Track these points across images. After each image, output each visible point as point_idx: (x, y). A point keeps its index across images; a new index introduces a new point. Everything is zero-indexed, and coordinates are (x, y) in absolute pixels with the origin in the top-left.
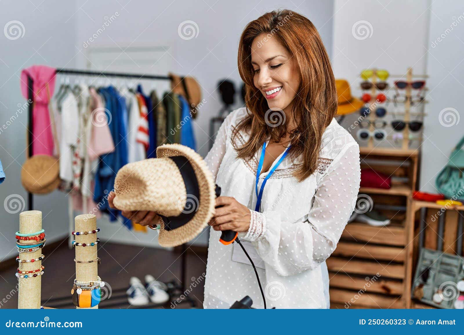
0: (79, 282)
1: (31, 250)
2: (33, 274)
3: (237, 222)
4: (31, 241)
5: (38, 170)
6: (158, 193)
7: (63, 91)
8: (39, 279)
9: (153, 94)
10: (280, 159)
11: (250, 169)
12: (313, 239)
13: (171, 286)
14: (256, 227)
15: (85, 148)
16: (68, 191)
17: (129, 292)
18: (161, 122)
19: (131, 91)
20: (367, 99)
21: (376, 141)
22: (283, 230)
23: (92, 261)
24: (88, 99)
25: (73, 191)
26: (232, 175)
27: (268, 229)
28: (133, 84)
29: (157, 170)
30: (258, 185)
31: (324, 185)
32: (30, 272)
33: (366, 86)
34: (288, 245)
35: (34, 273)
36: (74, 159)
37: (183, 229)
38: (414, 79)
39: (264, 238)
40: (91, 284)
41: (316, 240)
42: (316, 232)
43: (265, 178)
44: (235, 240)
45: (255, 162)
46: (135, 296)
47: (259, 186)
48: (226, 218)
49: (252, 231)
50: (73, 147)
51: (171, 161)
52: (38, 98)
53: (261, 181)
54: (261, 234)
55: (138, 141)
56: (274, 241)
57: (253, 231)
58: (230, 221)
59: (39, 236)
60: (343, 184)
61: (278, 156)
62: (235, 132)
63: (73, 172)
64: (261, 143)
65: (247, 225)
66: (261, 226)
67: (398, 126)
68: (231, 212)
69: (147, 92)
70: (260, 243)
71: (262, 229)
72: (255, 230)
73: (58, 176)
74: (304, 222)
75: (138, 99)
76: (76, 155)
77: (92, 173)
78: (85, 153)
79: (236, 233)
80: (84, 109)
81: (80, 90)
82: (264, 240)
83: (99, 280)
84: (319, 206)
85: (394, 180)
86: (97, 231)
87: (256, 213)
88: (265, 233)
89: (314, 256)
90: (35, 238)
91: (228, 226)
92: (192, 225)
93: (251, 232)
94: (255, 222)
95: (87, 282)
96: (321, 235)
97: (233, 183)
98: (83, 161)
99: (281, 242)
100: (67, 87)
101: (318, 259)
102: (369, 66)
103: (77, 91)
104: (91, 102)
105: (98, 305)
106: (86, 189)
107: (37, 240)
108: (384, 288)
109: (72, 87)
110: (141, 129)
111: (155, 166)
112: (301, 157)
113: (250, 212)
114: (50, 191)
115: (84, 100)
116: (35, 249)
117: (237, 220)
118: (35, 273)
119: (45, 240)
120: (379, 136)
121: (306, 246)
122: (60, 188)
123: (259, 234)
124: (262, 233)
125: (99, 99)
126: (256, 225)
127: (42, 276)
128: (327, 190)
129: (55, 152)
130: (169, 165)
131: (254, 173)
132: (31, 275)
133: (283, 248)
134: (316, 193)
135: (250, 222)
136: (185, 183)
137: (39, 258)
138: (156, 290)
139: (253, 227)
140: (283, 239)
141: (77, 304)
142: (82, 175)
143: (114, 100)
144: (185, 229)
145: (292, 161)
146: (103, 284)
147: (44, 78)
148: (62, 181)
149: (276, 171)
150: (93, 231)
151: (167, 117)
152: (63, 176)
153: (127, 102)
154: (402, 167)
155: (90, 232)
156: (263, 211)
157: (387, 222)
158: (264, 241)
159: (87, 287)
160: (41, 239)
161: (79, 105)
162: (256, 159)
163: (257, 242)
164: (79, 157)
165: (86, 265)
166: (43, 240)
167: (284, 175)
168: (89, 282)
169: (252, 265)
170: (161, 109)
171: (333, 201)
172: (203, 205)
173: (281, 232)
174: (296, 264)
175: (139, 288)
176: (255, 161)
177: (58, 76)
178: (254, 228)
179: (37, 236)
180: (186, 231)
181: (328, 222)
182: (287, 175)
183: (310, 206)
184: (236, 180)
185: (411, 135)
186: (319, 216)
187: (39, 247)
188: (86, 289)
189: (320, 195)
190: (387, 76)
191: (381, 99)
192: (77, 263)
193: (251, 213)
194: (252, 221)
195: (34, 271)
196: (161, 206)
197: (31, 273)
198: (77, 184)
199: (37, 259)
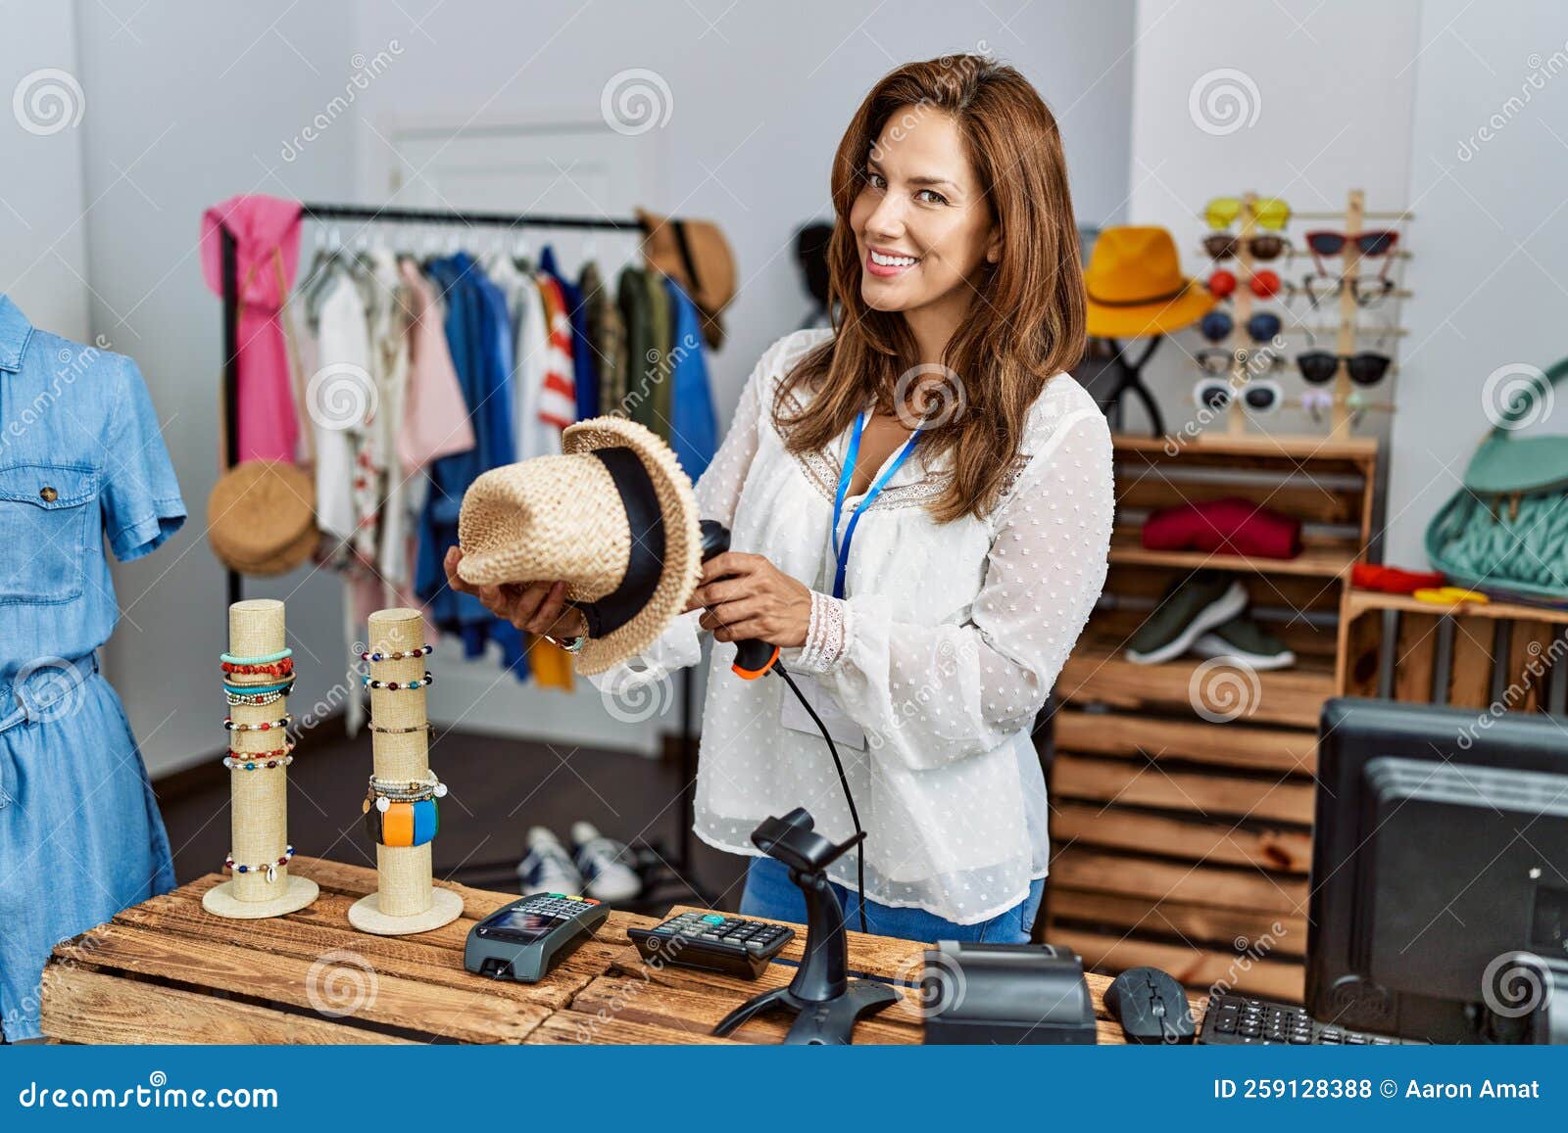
0: (381, 781)
1: (260, 700)
2: (267, 760)
3: (772, 616)
4: (260, 678)
5: (256, 505)
6: (559, 533)
7: (322, 269)
8: (280, 773)
9: (588, 274)
10: (898, 460)
11: (820, 487)
12: (982, 669)
13: (649, 857)
14: (825, 634)
15: (390, 441)
16: (342, 567)
17: (525, 868)
18: (612, 359)
19: (521, 266)
20: (1223, 287)
21: (1251, 413)
22: (899, 642)
23: (415, 729)
24: (396, 291)
25: (356, 570)
26: (771, 505)
27: (857, 639)
28: (529, 244)
29: (559, 480)
30: (838, 529)
31: (1011, 524)
32: (259, 756)
33: (1220, 248)
34: (912, 681)
35: (270, 757)
36: (359, 472)
37: (633, 629)
38: (1369, 226)
39: (848, 663)
40: (411, 788)
41: (990, 670)
42: (991, 647)
43: (856, 509)
44: (772, 667)
45: (832, 468)
46: (542, 879)
47: (842, 530)
48: (743, 608)
49: (815, 643)
50: (353, 437)
51: (594, 459)
52: (250, 293)
53: (846, 517)
54: (840, 653)
55: (545, 419)
56: (876, 666)
57: (818, 643)
58: (754, 616)
59: (279, 665)
60: (1060, 521)
61: (892, 452)
62: (782, 393)
63: (357, 510)
64: (850, 412)
65: (803, 628)
66: (839, 632)
67: (1316, 369)
68: (755, 592)
69: (570, 271)
70: (839, 675)
71: (843, 638)
72: (823, 642)
73: (313, 521)
74: (962, 627)
75: (543, 291)
76: (364, 462)
77: (409, 513)
78: (389, 454)
79: (773, 648)
80: (385, 324)
81: (372, 265)
82: (849, 667)
83: (433, 780)
84: (999, 580)
85: (1313, 533)
86: (424, 651)
87: (825, 598)
88: (850, 648)
89: (987, 712)
90: (268, 670)
91: (751, 629)
92: (652, 614)
93: (813, 647)
94: (823, 621)
95: (402, 782)
96: (1006, 657)
97: (775, 527)
98: (384, 477)
99: (894, 673)
100: (336, 258)
101: (1000, 721)
102: (1231, 187)
103: (362, 268)
104: (405, 306)
105: (430, 843)
106: (394, 562)
107: (273, 674)
108: (1273, 852)
109: (350, 256)
110: (552, 382)
111: (554, 470)
112: (948, 453)
113: (810, 596)
114: (289, 567)
115: (385, 301)
116: (270, 697)
117: (772, 613)
118: (271, 760)
119: (294, 675)
120: (1260, 400)
121: (963, 683)
122: (317, 558)
123: (836, 651)
124: (843, 650)
125: (428, 291)
126: (824, 629)
127: (289, 769)
128: (1018, 537)
129: (304, 454)
130: (587, 467)
131: (830, 496)
132: (261, 763)
133: (902, 690)
134: (991, 547)
135: (809, 622)
136: (626, 508)
137: (281, 721)
138: (603, 863)
139: (818, 634)
140: (899, 664)
141: (378, 838)
142: (380, 519)
143: (472, 295)
144: (636, 627)
145: (925, 467)
146: (441, 791)
147: (268, 232)
148: (326, 537)
149: (884, 490)
150: (415, 652)
151: (629, 344)
152: (325, 521)
153: (511, 303)
154: (1339, 493)
155: (407, 654)
156: (850, 595)
157: (1285, 659)
158: (850, 671)
159: (403, 794)
160: (285, 671)
161: (370, 313)
162: (835, 460)
163: (833, 675)
164: (372, 468)
165: (400, 737)
166: (288, 674)
167: (905, 500)
168: (408, 782)
169: (823, 735)
170: (612, 321)
171: (1035, 565)
172: (675, 559)
173: (892, 644)
174: (937, 733)
175: (553, 856)
176: (832, 465)
177: (308, 225)
178: (821, 636)
179: (275, 665)
180: (638, 632)
181: (1022, 622)
182: (913, 500)
183: (976, 582)
184: (780, 518)
185: (1357, 396)
186: (1000, 607)
187: (280, 692)
188: (397, 799)
189: (1003, 552)
190: (1286, 216)
191: (1266, 287)
192: (375, 734)
193: (814, 597)
194: (813, 619)
195: (270, 754)
196: (570, 564)
197: (261, 759)
198: (366, 544)
199: (275, 724)
